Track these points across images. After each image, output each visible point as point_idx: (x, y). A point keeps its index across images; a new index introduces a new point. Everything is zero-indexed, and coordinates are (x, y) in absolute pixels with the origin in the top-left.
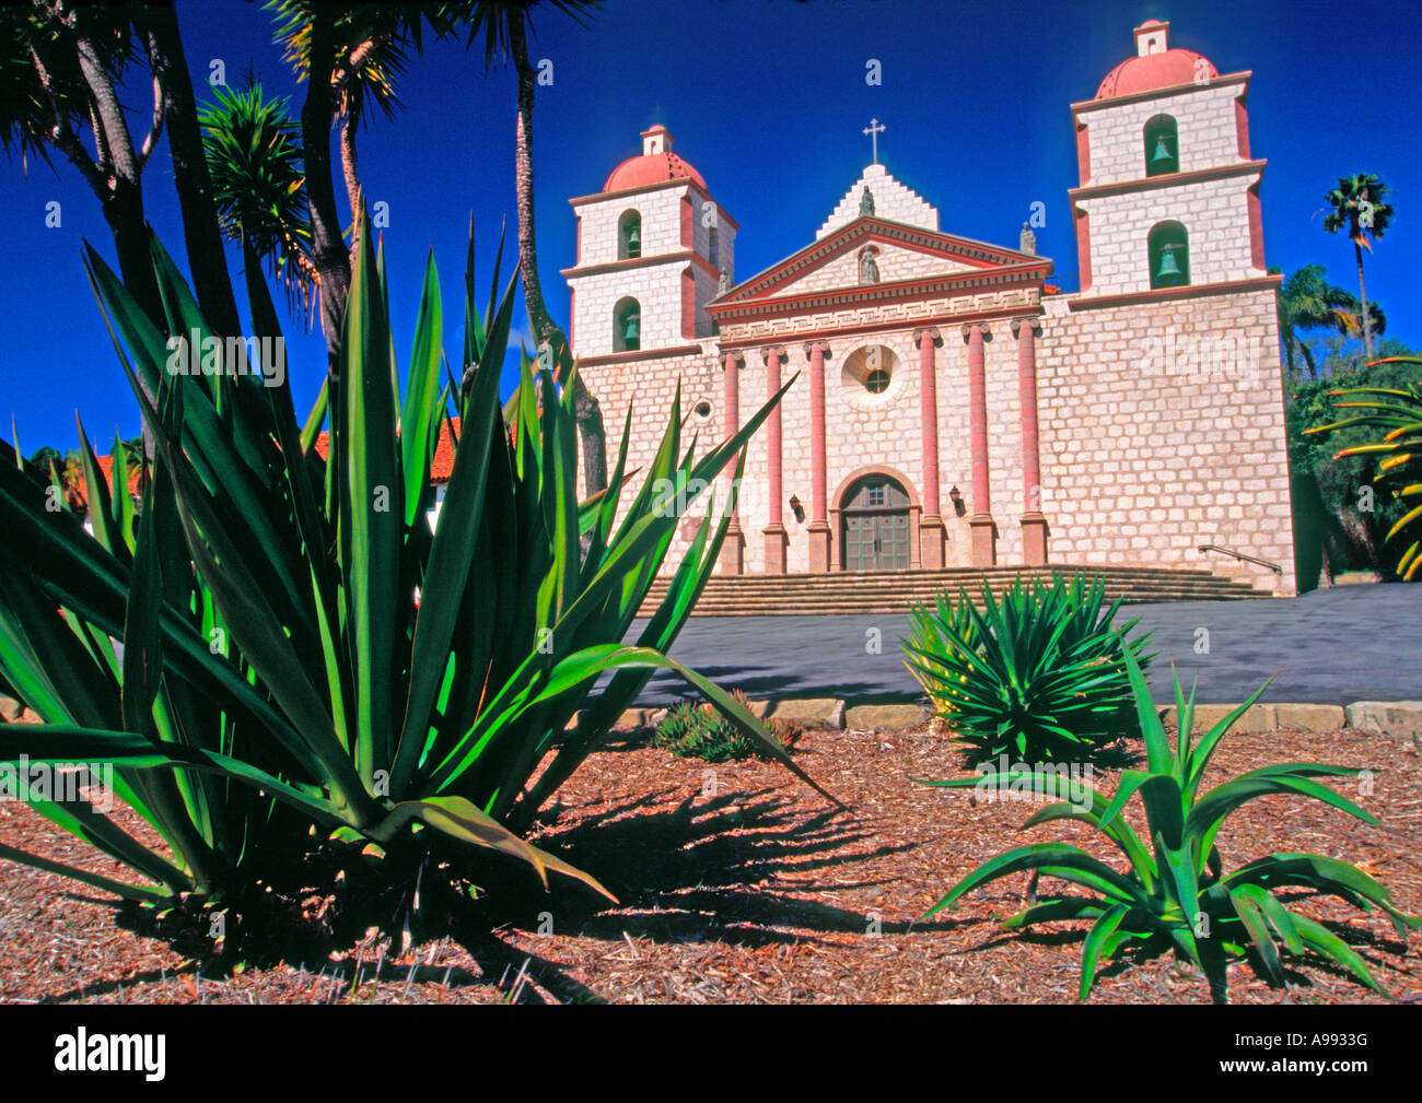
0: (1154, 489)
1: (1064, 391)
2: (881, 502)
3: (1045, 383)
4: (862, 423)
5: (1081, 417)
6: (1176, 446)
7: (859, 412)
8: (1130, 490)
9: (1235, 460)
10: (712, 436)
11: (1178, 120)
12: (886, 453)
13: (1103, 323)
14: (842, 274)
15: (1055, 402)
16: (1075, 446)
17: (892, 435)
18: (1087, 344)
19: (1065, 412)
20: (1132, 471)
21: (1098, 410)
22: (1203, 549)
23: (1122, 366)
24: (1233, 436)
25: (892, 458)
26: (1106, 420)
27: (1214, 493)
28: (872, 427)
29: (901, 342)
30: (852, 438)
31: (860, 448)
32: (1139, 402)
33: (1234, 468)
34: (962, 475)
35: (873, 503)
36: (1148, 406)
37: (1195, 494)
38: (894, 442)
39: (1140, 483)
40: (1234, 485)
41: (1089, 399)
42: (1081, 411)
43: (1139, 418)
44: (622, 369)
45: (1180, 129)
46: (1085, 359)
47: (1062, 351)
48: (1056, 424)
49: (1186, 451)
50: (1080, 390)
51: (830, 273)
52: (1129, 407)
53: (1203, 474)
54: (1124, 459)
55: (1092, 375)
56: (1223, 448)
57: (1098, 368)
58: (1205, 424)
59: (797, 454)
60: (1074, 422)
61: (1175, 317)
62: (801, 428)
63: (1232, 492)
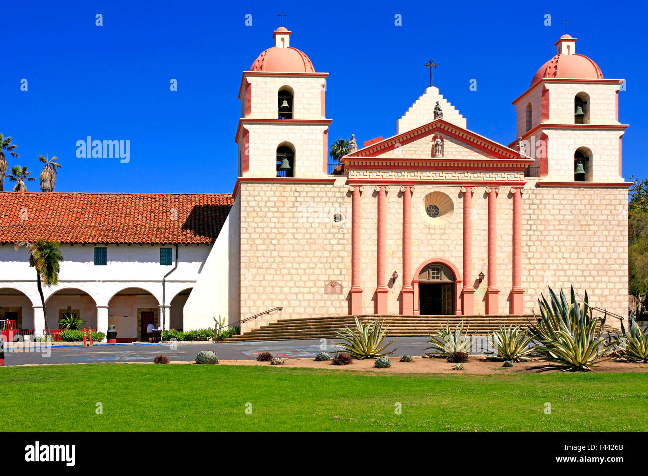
0: (572, 279)
1: (534, 227)
2: (438, 278)
3: (525, 222)
4: (431, 234)
5: (541, 241)
6: (583, 259)
7: (429, 228)
8: (562, 279)
9: (607, 267)
10: (344, 234)
11: (591, 96)
12: (444, 252)
13: (553, 194)
14: (422, 149)
15: (529, 232)
16: (537, 255)
17: (448, 242)
18: (545, 204)
19: (534, 238)
20: (563, 270)
21: (549, 238)
22: (592, 308)
23: (561, 217)
24: (607, 256)
25: (447, 254)
26: (552, 244)
27: (598, 282)
28: (437, 237)
29: (452, 192)
30: (425, 242)
31: (430, 248)
32: (568, 236)
33: (606, 271)
34: (483, 267)
35: (433, 278)
36: (571, 238)
37: (590, 283)
38: (449, 246)
39: (566, 276)
40: (606, 279)
41: (545, 232)
42: (542, 238)
43: (567, 244)
44: (284, 188)
45: (591, 101)
46: (545, 212)
47: (535, 207)
48: (530, 244)
49: (587, 261)
50: (541, 227)
51: (415, 147)
52: (563, 238)
53: (593, 273)
54: (560, 264)
55: (547, 220)
56: (602, 261)
57: (550, 217)
58: (595, 250)
59: (394, 248)
60: (538, 243)
61: (586, 196)
62: (397, 234)
63: (605, 282)
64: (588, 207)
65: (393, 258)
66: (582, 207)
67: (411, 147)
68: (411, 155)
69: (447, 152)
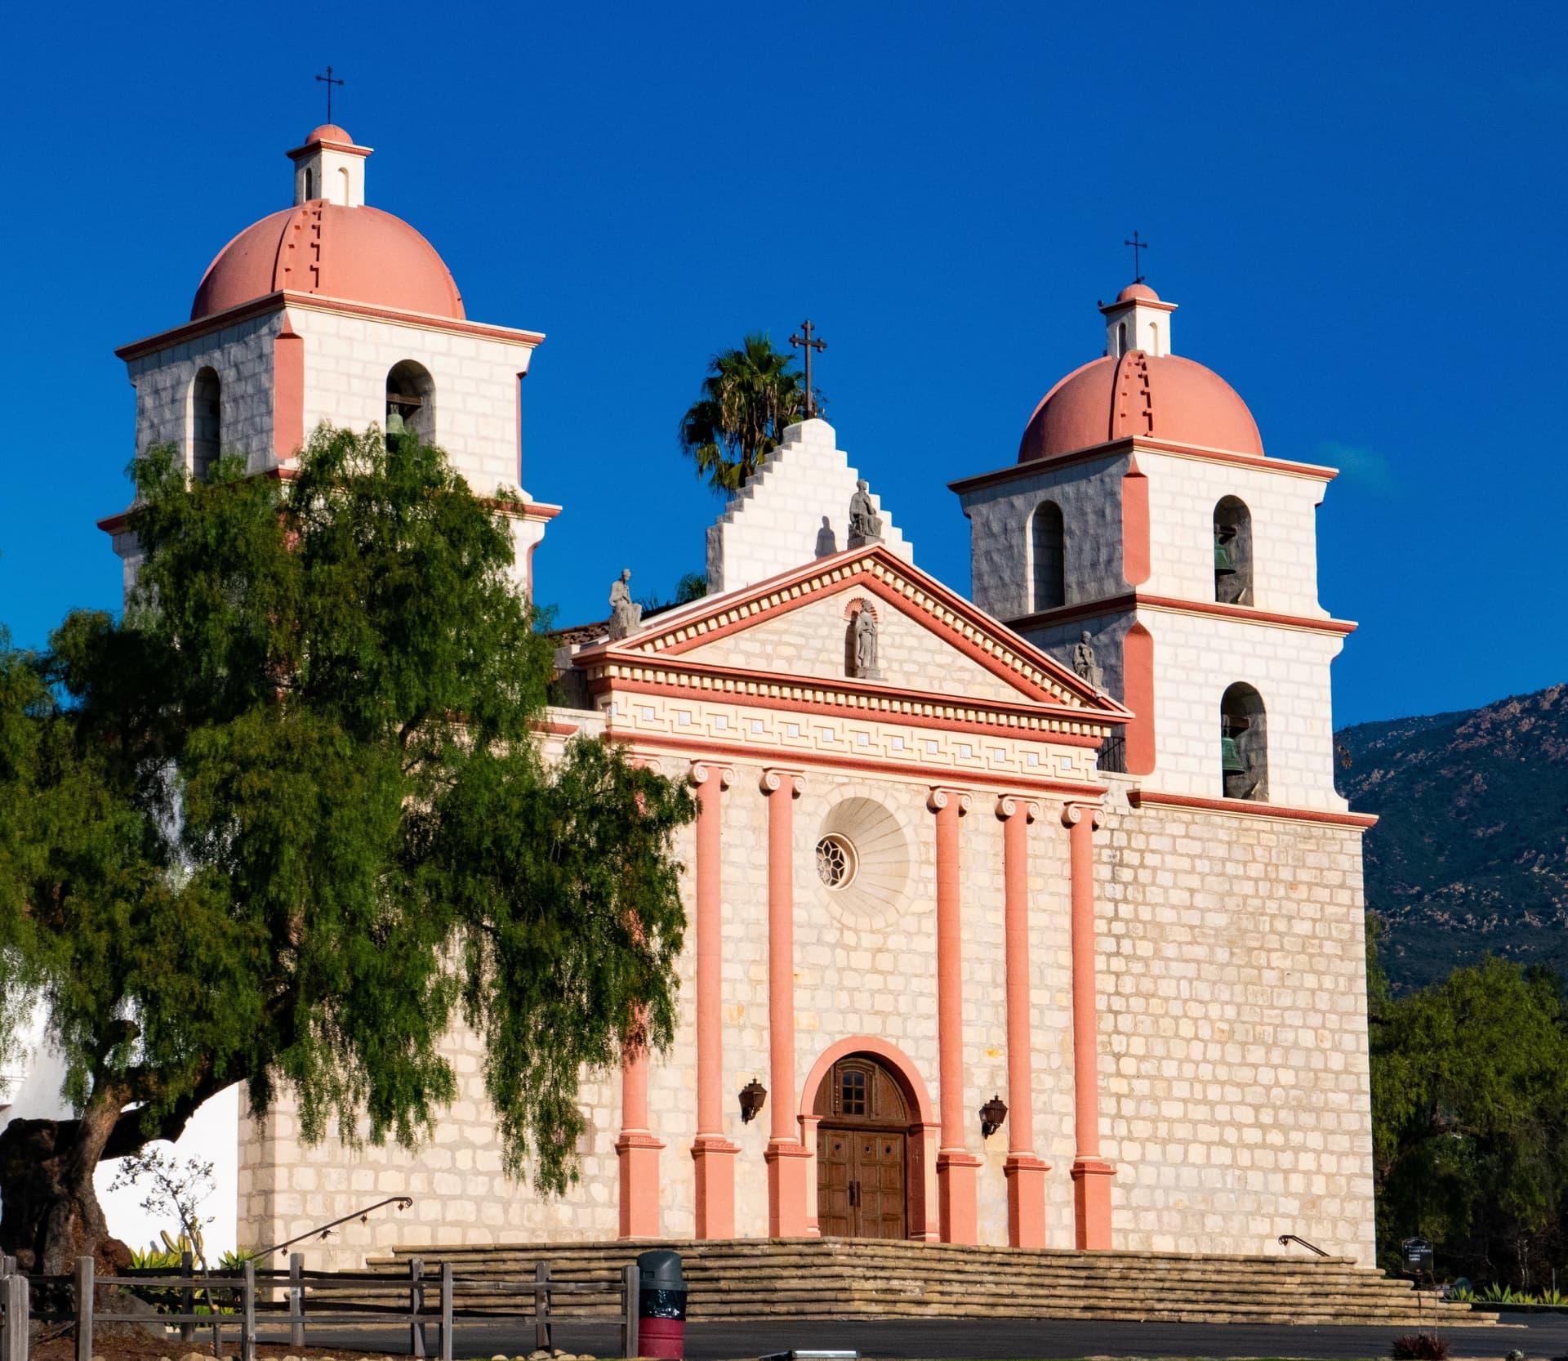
0: (1231, 1135)
1: (1126, 947)
2: (860, 1110)
3: (1103, 926)
4: (847, 948)
5: (1146, 997)
6: (1256, 1067)
7: (842, 927)
8: (1204, 1133)
9: (1317, 1099)
12: (884, 1017)
13: (1174, 837)
14: (818, 643)
15: (1115, 964)
16: (1138, 1046)
17: (895, 983)
18: (1154, 869)
19: (1128, 985)
20: (1205, 1101)
21: (1167, 988)
22: (1285, 1239)
23: (1193, 918)
24: (1317, 1062)
25: (894, 1027)
26: (1176, 1008)
27: (1296, 1151)
28: (862, 960)
29: (908, 804)
30: (831, 977)
31: (843, 999)
32: (1214, 983)
33: (1318, 1111)
34: (993, 1078)
35: (847, 1109)
36: (1225, 993)
37: (1276, 1150)
38: (897, 995)
39: (1214, 1123)
40: (1315, 1140)
41: (1157, 967)
42: (1147, 985)
43: (1214, 1011)
46: (1155, 896)
47: (1126, 875)
48: (1118, 1003)
49: (1266, 1076)
50: (1145, 948)
51: (800, 635)
52: (1203, 990)
53: (1285, 1116)
54: (1196, 1079)
55: (1160, 926)
56: (1306, 1078)
57: (1166, 915)
58: (1287, 1036)
59: (743, 993)
60: (1137, 1003)
61: (1259, 852)
62: (751, 941)
63: (1314, 1151)
64: (1264, 888)
65: (741, 1028)
66: (1248, 888)
67: (786, 632)
68: (789, 660)
69: (890, 660)
